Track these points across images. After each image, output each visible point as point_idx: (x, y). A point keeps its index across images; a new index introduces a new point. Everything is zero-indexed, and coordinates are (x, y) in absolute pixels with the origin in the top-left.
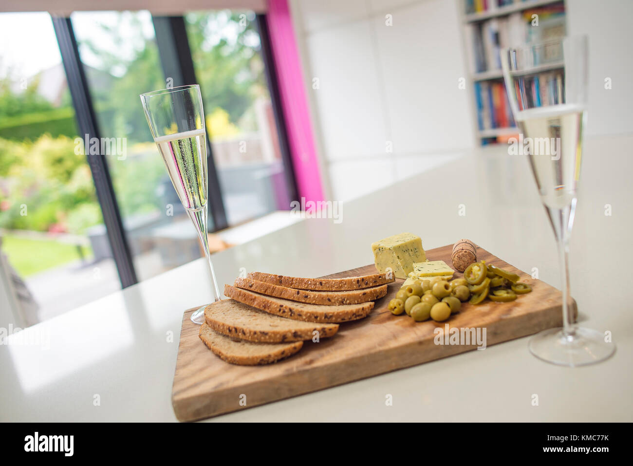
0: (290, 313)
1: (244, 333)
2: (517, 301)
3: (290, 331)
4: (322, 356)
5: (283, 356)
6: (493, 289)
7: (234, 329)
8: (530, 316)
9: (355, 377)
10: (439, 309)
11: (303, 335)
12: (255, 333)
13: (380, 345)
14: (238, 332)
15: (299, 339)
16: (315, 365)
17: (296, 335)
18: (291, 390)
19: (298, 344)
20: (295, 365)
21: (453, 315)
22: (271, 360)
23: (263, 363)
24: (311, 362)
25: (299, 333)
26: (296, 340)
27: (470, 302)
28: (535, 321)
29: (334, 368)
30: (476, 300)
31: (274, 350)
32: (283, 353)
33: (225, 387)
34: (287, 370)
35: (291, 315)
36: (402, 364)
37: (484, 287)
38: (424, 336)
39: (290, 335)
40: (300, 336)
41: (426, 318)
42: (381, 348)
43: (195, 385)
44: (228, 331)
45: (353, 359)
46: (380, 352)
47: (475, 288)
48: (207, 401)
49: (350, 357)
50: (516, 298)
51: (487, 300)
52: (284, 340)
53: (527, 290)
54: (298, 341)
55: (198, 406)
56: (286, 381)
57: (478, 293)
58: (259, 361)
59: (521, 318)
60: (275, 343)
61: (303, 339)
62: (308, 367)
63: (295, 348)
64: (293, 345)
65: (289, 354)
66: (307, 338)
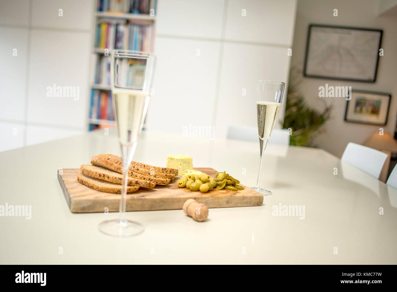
0: (131, 174)
1: (108, 178)
2: (238, 191)
3: (134, 180)
4: (148, 195)
6: (227, 185)
7: (103, 175)
8: (244, 198)
10: (204, 187)
11: (140, 184)
12: (116, 178)
13: (176, 195)
14: (105, 177)
15: (138, 185)
16: (146, 197)
18: (131, 207)
19: (137, 187)
20: (135, 196)
21: (209, 191)
24: (144, 196)
25: (138, 182)
26: (136, 185)
27: (216, 188)
28: (245, 201)
29: (154, 201)
30: (219, 188)
32: (130, 189)
33: (100, 198)
34: (132, 197)
35: (132, 175)
37: (224, 183)
38: (197, 196)
39: (134, 182)
40: (139, 184)
41: (198, 190)
42: (177, 197)
44: (99, 176)
45: (163, 198)
46: (177, 198)
47: (220, 182)
48: (90, 204)
49: (163, 197)
50: (237, 190)
51: (224, 189)
52: (131, 184)
53: (242, 189)
54: (137, 186)
55: (85, 205)
56: (131, 202)
57: (221, 185)
59: (240, 197)
61: (139, 185)
62: (142, 198)
63: (135, 188)
65: (132, 191)
66: (142, 185)
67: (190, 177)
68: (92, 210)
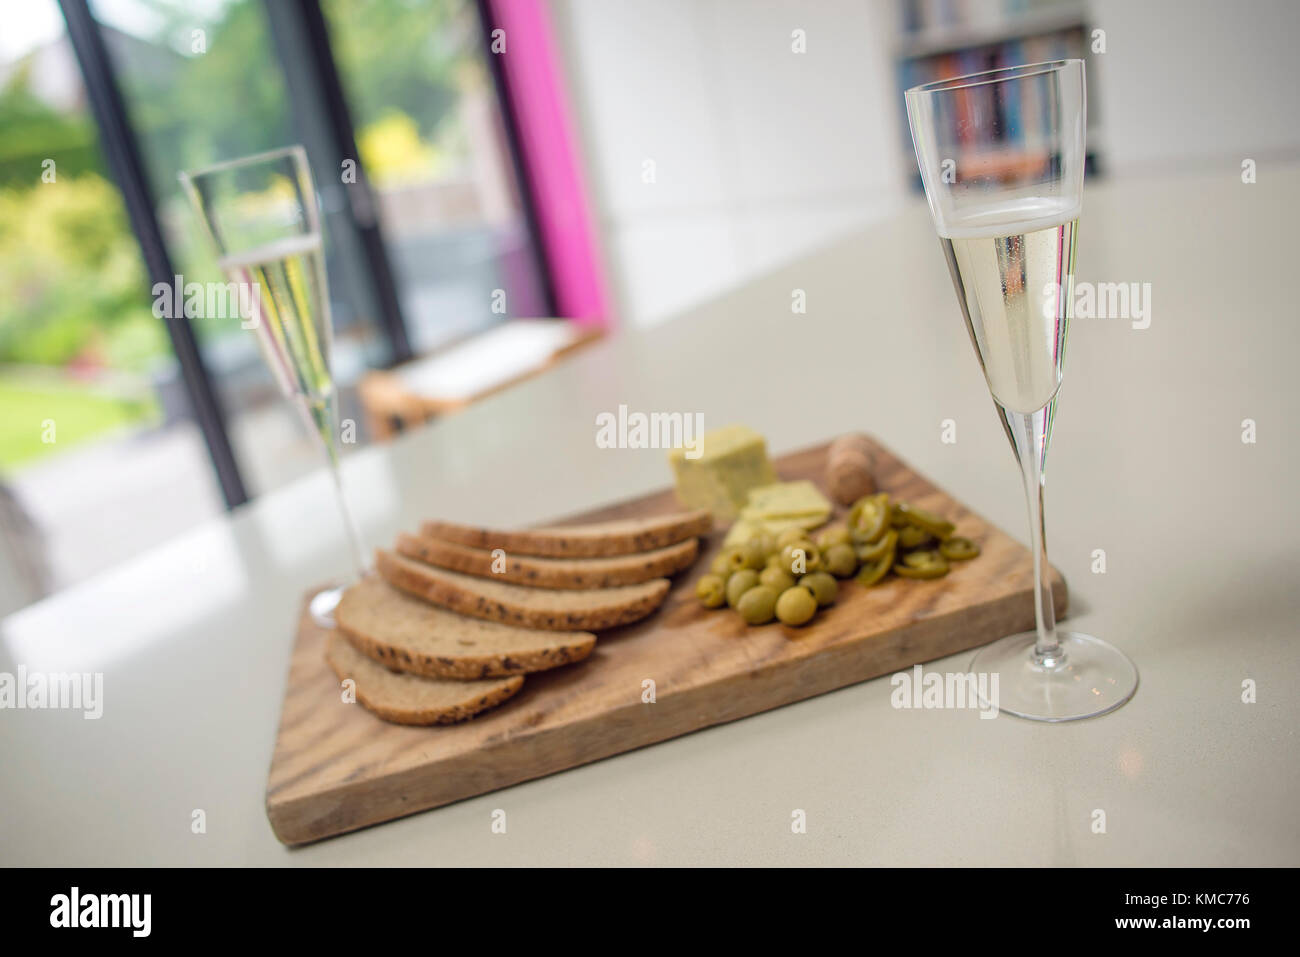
0: (498, 614)
1: (408, 659)
2: (951, 577)
3: (496, 658)
4: (561, 704)
5: (485, 706)
6: (902, 552)
7: (388, 651)
8: (973, 613)
9: (627, 746)
10: (792, 601)
11: (523, 664)
12: (429, 660)
13: (675, 681)
14: (397, 657)
15: (515, 671)
16: (547, 725)
17: (508, 664)
18: (499, 776)
19: (513, 682)
20: (506, 725)
21: (823, 609)
22: (460, 715)
23: (444, 721)
24: (539, 718)
25: (515, 660)
26: (508, 673)
27: (858, 580)
28: (982, 623)
29: (583, 731)
30: (869, 575)
31: (467, 696)
32: (483, 701)
33: (370, 775)
34: (491, 738)
35: (500, 618)
36: (717, 716)
37: (885, 551)
38: (762, 660)
39: (496, 665)
40: (517, 666)
41: (769, 617)
42: (677, 688)
43: (313, 771)
44: (377, 652)
45: (621, 710)
46: (675, 695)
47: (867, 552)
48: (333, 805)
49: (615, 707)
50: (947, 572)
51: (891, 575)
52: (485, 674)
53: (971, 552)
54: (513, 675)
55: (318, 814)
56: (489, 759)
57: (874, 562)
58: (436, 718)
59: (955, 617)
60: (468, 680)
61: (523, 671)
62: (532, 731)
63: (507, 690)
64: (501, 685)
65: (496, 702)
66: (531, 668)
67: (739, 560)
68: (351, 822)
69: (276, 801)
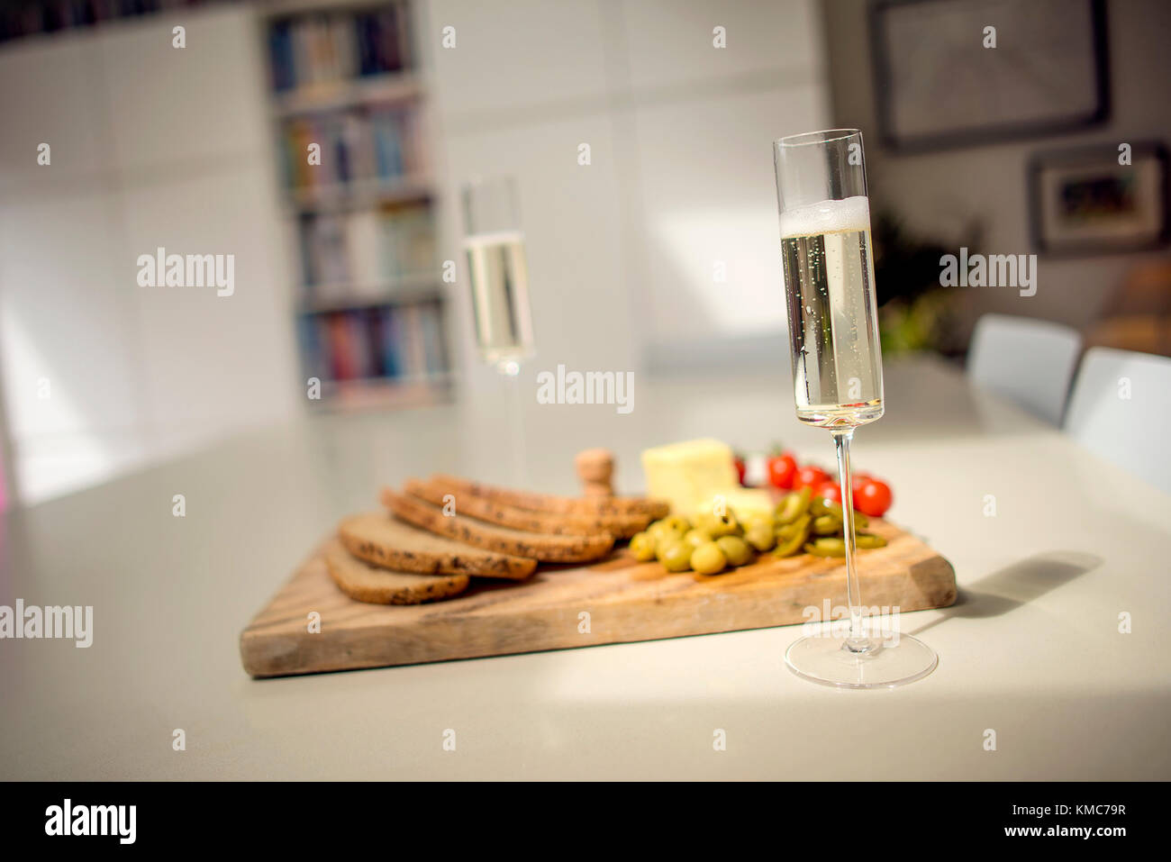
1: (382, 554)
3: (447, 555)
4: (493, 603)
5: (431, 595)
6: (813, 536)
10: (706, 554)
11: (468, 564)
12: (397, 553)
14: (373, 551)
15: (462, 570)
17: (456, 563)
18: (430, 650)
19: (460, 579)
20: (444, 610)
21: (728, 568)
22: (410, 598)
23: (397, 601)
24: (474, 608)
25: (462, 561)
26: (455, 571)
27: (771, 555)
29: (507, 623)
30: (783, 549)
31: (418, 584)
32: (430, 589)
34: (429, 616)
37: (797, 532)
38: (668, 592)
39: (446, 562)
40: (464, 567)
41: (686, 568)
44: (360, 549)
47: (785, 531)
48: (292, 646)
51: (801, 551)
52: (437, 570)
53: (879, 543)
54: (459, 574)
55: (279, 651)
56: (424, 632)
57: (788, 540)
58: (391, 597)
60: (424, 574)
61: (468, 572)
62: (464, 615)
63: (451, 584)
64: (447, 580)
65: (442, 594)
66: (475, 571)
68: (303, 665)
69: (249, 635)
